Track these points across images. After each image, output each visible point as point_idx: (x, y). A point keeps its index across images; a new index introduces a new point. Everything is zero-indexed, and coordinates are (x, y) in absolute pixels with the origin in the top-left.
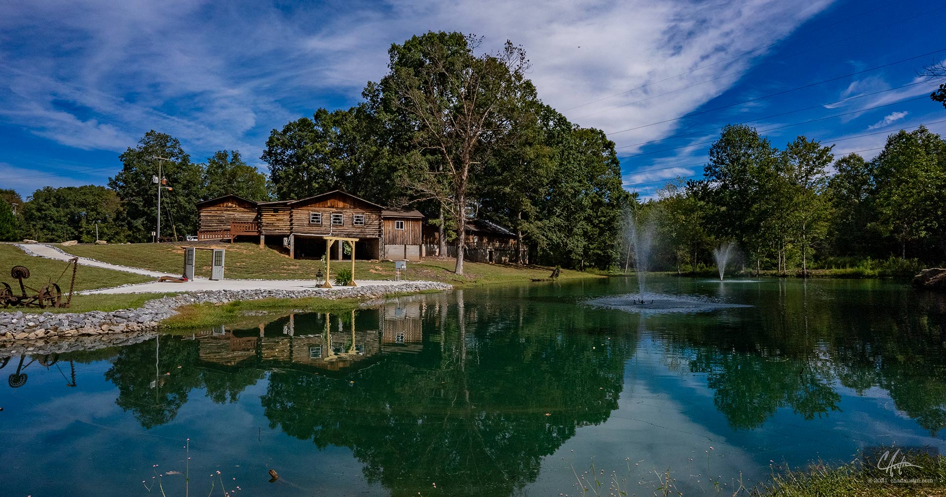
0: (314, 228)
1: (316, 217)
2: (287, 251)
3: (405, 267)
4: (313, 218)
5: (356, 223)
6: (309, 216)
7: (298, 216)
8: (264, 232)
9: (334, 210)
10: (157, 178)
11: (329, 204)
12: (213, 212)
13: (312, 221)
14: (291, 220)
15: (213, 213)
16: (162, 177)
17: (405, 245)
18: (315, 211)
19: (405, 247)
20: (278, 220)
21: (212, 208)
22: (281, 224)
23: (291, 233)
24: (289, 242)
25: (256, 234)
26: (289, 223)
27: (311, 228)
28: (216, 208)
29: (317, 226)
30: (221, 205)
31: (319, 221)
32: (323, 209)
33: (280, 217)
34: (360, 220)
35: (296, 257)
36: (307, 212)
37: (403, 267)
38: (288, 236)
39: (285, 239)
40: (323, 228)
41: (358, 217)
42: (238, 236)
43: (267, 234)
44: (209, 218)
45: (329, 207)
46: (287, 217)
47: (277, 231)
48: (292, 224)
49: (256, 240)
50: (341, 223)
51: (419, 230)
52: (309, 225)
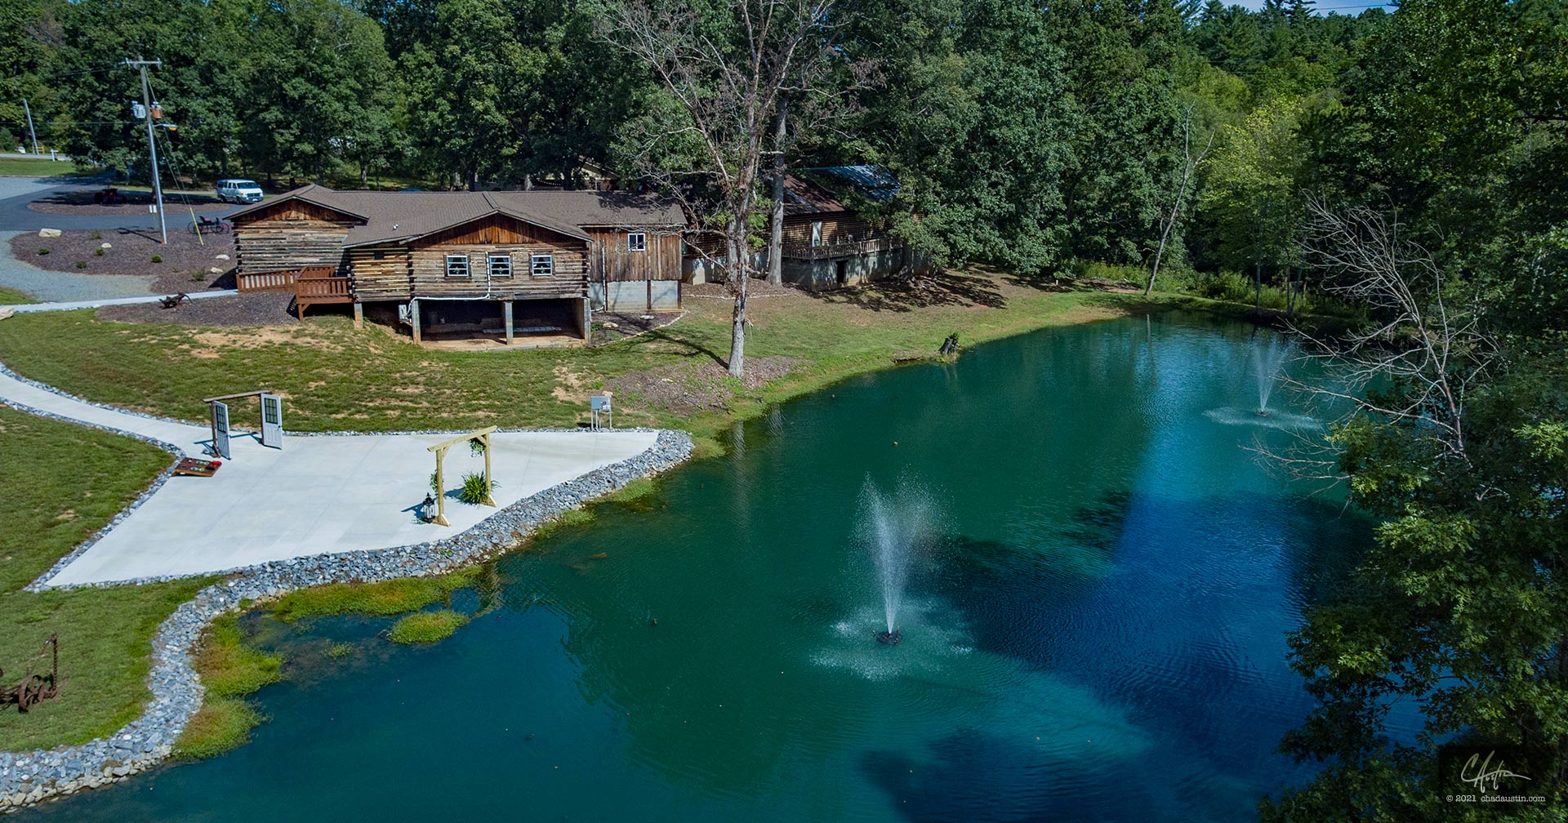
0: (456, 285)
1: (458, 264)
2: (407, 330)
3: (609, 407)
4: (453, 266)
5: (536, 272)
6: (445, 262)
7: (423, 263)
8: (360, 299)
9: (493, 248)
10: (141, 107)
11: (482, 238)
12: (262, 231)
13: (451, 272)
14: (411, 272)
15: (262, 234)
16: (151, 104)
17: (649, 281)
18: (455, 252)
19: (649, 285)
20: (385, 273)
21: (259, 224)
22: (390, 280)
23: (412, 297)
24: (411, 314)
25: (346, 300)
26: (406, 278)
27: (449, 286)
28: (266, 224)
29: (463, 280)
30: (276, 217)
31: (465, 272)
32: (471, 247)
33: (388, 267)
34: (545, 265)
35: (425, 335)
36: (439, 255)
37: (604, 407)
38: (407, 303)
39: (402, 307)
40: (473, 285)
41: (541, 259)
42: (312, 306)
43: (367, 300)
44: (255, 243)
45: (482, 243)
46: (402, 267)
47: (385, 294)
48: (412, 280)
49: (347, 310)
50: (507, 272)
51: (677, 250)
52: (446, 279)
